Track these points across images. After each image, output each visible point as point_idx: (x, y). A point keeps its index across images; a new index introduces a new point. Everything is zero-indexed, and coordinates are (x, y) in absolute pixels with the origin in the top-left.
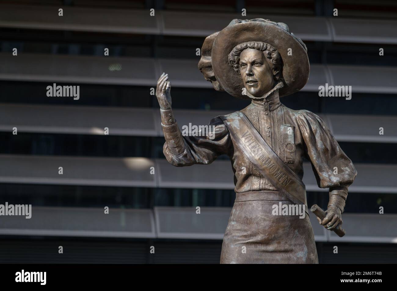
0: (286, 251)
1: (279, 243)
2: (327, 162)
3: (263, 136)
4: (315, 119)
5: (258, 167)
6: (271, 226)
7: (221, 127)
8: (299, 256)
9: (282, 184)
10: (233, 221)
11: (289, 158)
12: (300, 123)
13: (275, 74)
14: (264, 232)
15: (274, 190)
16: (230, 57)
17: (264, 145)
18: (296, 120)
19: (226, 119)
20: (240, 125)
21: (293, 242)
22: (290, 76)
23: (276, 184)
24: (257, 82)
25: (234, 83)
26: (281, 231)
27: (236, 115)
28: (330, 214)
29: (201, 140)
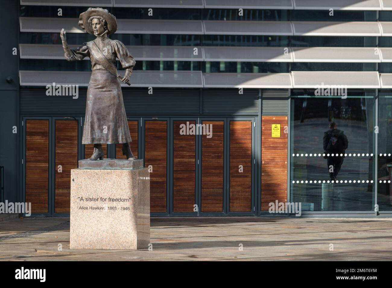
0: (109, 91)
1: (107, 88)
2: (124, 59)
3: (100, 50)
4: (120, 43)
5: (98, 61)
6: (104, 82)
7: (85, 47)
8: (114, 93)
9: (107, 67)
10: (91, 80)
12: (114, 45)
13: (105, 27)
14: (101, 84)
15: (104, 69)
16: (89, 21)
17: (100, 53)
18: (113, 44)
19: (87, 44)
20: (92, 46)
21: (112, 88)
22: (110, 28)
23: (105, 67)
24: (98, 30)
25: (91, 30)
26: (107, 84)
27: (91, 42)
28: (125, 77)
29: (78, 52)
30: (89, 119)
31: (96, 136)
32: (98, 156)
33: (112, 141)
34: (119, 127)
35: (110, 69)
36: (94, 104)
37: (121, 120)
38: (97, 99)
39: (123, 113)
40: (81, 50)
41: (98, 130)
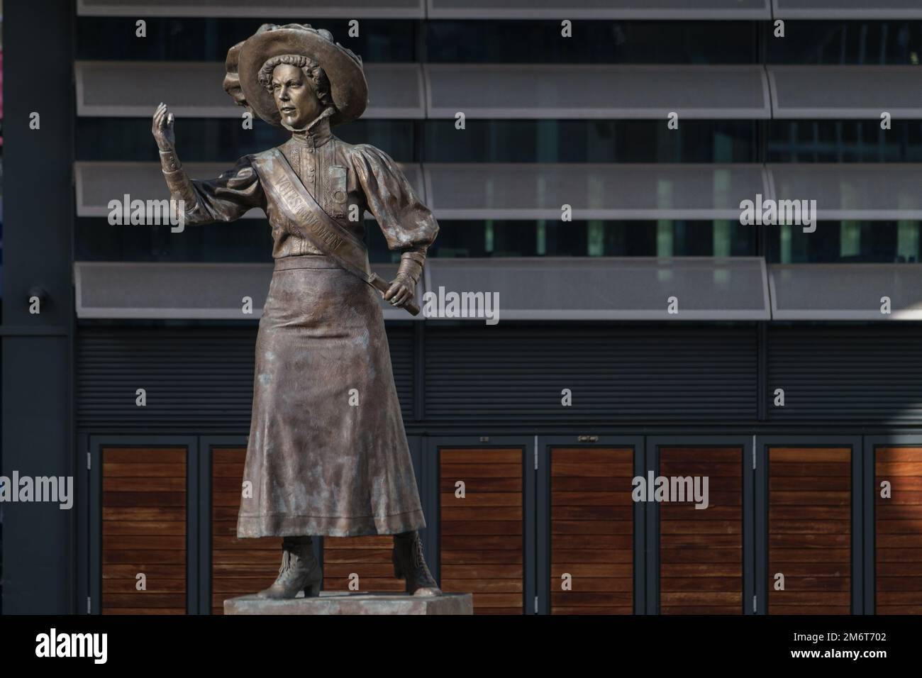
0: (339, 336)
1: (329, 325)
2: (395, 216)
3: (304, 182)
4: (377, 158)
5: (297, 225)
6: (317, 303)
7: (248, 171)
8: (357, 343)
9: (330, 246)
10: (271, 296)
11: (339, 212)
12: (356, 162)
13: (320, 97)
14: (308, 311)
15: (319, 255)
16: (261, 76)
17: (304, 194)
18: (351, 158)
19: (255, 160)
20: (274, 167)
21: (349, 324)
22: (340, 99)
23: (322, 247)
24: (295, 108)
25: (270, 109)
26: (330, 310)
27: (270, 154)
28: (395, 285)
29: (219, 189)
30: (262, 441)
31: (287, 505)
32: (299, 584)
33: (350, 526)
34: (376, 472)
35: (339, 255)
36: (281, 386)
37: (385, 444)
38: (293, 368)
39: (391, 419)
40: (232, 182)
41: (296, 484)
